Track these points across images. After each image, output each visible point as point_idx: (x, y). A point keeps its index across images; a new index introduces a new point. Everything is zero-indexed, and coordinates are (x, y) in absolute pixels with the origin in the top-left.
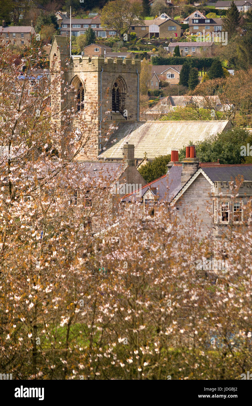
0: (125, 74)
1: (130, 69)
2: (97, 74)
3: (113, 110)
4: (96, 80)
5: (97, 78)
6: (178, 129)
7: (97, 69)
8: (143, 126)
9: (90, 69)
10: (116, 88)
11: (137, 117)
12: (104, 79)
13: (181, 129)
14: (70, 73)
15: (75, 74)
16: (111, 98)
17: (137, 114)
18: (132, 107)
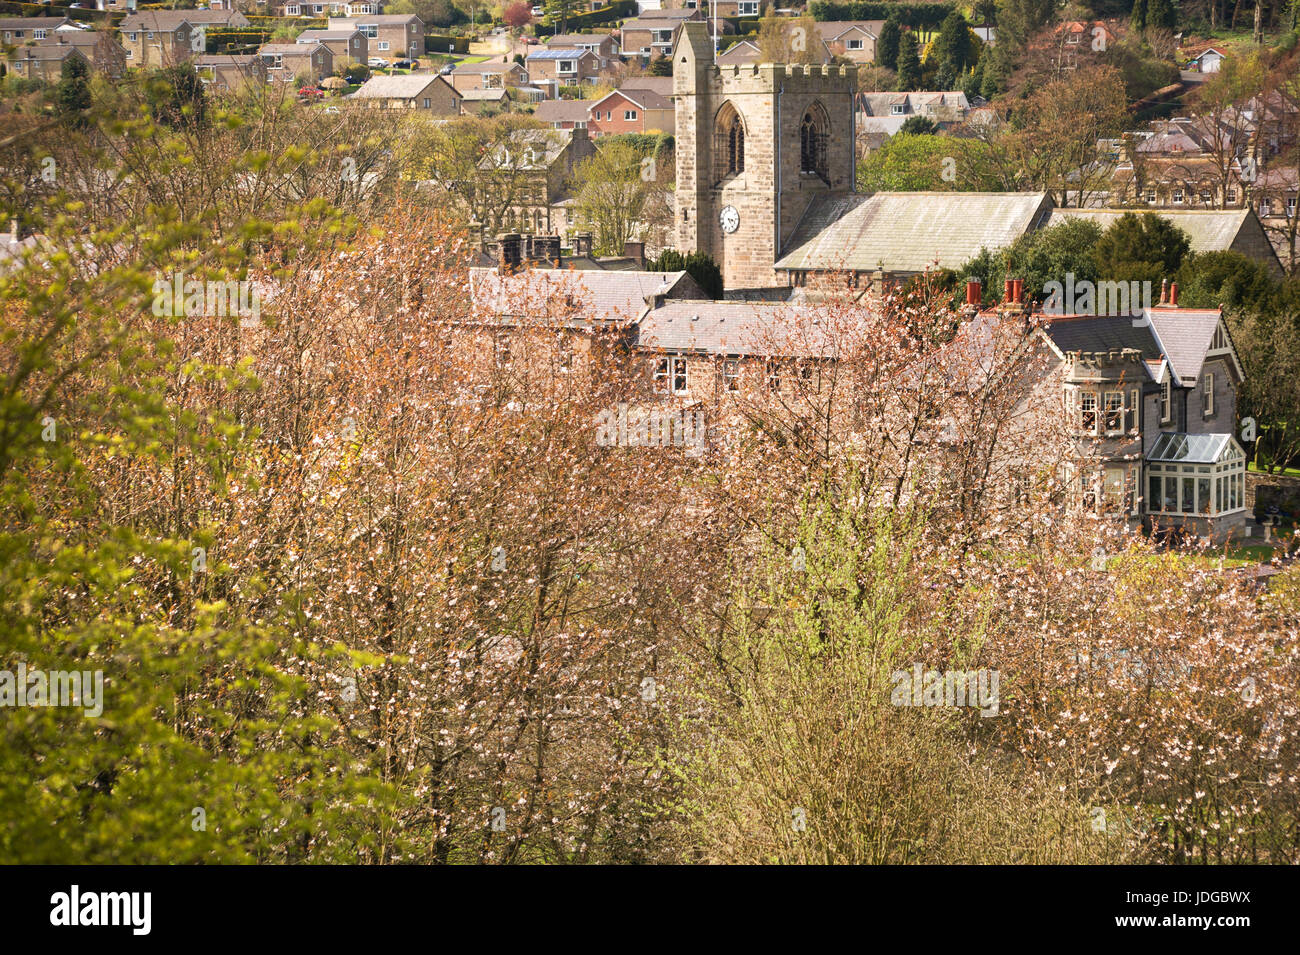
0: (827, 96)
1: (837, 85)
2: (770, 98)
3: (803, 169)
4: (770, 109)
5: (772, 106)
6: (941, 210)
7: (772, 89)
8: (868, 203)
9: (757, 88)
10: (809, 125)
11: (850, 182)
12: (785, 108)
13: (947, 211)
14: (714, 97)
15: (726, 98)
16: (799, 145)
17: (850, 176)
18: (841, 162)
